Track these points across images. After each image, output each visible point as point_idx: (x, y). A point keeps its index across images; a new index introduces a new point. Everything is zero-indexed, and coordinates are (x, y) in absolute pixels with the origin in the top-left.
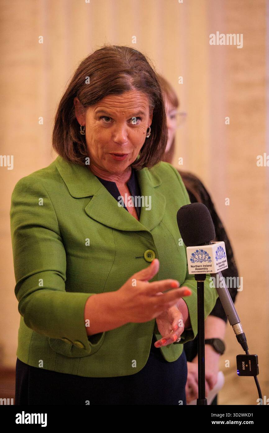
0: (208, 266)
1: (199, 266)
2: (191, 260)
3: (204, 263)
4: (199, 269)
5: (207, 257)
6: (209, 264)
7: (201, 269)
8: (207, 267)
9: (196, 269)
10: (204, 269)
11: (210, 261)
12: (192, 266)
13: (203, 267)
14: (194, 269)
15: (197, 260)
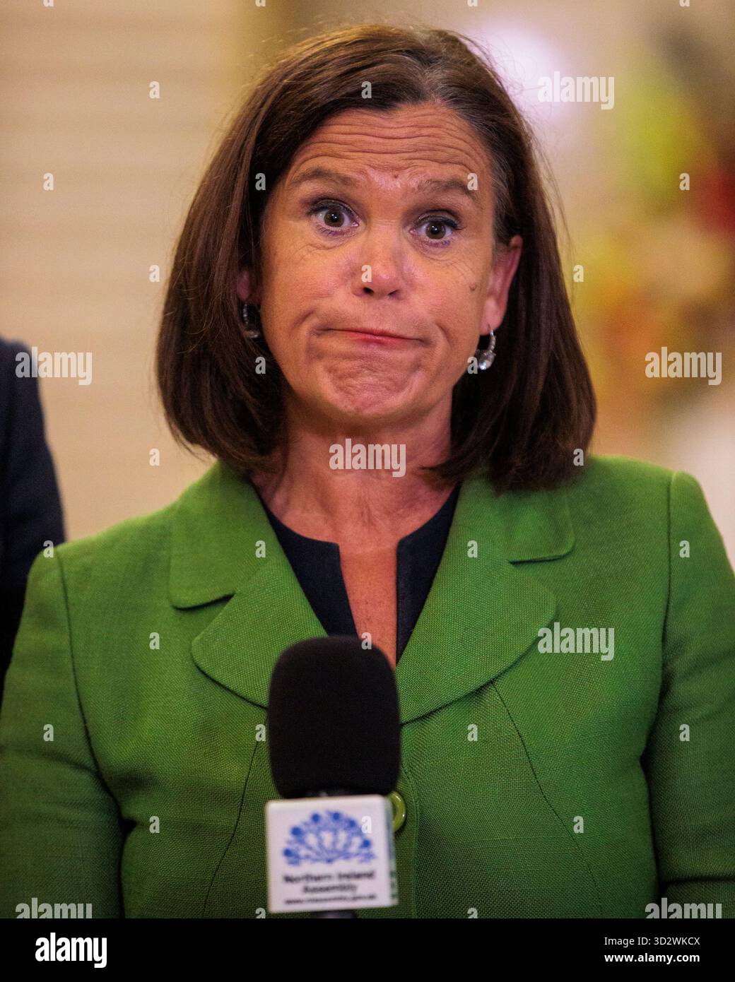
0: (358, 876)
1: (318, 878)
2: (287, 853)
3: (342, 866)
4: (322, 890)
5: (357, 841)
6: (364, 868)
7: (327, 889)
8: (354, 882)
9: (306, 890)
10: (343, 888)
11: (369, 857)
12: (288, 879)
13: (335, 882)
14: (295, 891)
15: (310, 853)
